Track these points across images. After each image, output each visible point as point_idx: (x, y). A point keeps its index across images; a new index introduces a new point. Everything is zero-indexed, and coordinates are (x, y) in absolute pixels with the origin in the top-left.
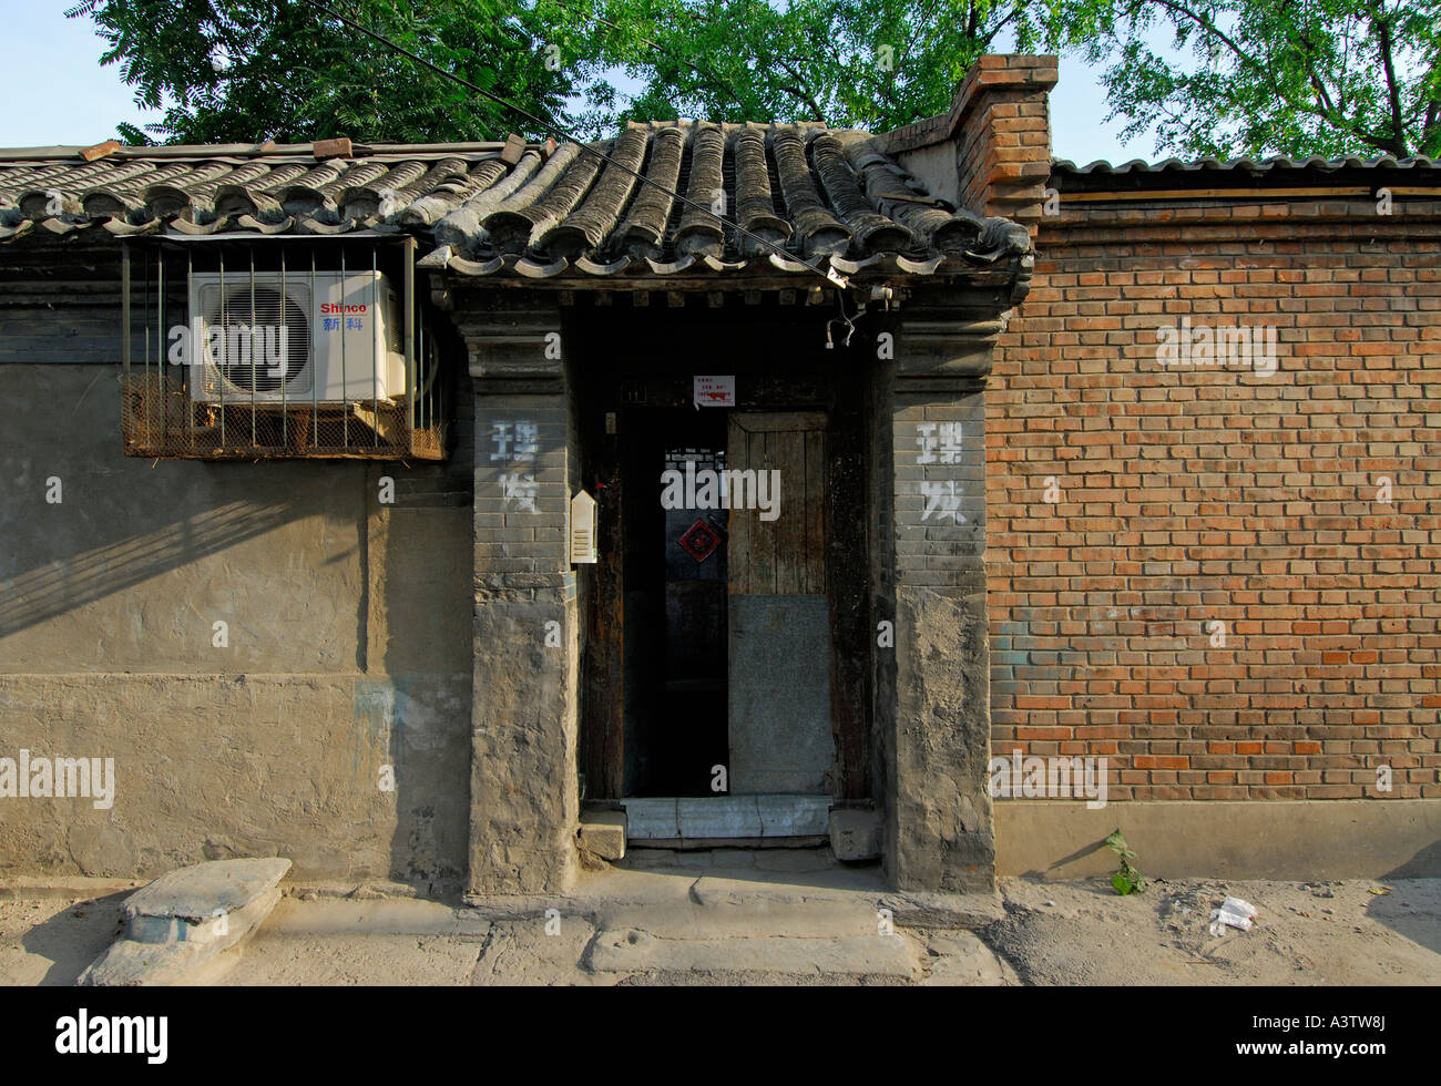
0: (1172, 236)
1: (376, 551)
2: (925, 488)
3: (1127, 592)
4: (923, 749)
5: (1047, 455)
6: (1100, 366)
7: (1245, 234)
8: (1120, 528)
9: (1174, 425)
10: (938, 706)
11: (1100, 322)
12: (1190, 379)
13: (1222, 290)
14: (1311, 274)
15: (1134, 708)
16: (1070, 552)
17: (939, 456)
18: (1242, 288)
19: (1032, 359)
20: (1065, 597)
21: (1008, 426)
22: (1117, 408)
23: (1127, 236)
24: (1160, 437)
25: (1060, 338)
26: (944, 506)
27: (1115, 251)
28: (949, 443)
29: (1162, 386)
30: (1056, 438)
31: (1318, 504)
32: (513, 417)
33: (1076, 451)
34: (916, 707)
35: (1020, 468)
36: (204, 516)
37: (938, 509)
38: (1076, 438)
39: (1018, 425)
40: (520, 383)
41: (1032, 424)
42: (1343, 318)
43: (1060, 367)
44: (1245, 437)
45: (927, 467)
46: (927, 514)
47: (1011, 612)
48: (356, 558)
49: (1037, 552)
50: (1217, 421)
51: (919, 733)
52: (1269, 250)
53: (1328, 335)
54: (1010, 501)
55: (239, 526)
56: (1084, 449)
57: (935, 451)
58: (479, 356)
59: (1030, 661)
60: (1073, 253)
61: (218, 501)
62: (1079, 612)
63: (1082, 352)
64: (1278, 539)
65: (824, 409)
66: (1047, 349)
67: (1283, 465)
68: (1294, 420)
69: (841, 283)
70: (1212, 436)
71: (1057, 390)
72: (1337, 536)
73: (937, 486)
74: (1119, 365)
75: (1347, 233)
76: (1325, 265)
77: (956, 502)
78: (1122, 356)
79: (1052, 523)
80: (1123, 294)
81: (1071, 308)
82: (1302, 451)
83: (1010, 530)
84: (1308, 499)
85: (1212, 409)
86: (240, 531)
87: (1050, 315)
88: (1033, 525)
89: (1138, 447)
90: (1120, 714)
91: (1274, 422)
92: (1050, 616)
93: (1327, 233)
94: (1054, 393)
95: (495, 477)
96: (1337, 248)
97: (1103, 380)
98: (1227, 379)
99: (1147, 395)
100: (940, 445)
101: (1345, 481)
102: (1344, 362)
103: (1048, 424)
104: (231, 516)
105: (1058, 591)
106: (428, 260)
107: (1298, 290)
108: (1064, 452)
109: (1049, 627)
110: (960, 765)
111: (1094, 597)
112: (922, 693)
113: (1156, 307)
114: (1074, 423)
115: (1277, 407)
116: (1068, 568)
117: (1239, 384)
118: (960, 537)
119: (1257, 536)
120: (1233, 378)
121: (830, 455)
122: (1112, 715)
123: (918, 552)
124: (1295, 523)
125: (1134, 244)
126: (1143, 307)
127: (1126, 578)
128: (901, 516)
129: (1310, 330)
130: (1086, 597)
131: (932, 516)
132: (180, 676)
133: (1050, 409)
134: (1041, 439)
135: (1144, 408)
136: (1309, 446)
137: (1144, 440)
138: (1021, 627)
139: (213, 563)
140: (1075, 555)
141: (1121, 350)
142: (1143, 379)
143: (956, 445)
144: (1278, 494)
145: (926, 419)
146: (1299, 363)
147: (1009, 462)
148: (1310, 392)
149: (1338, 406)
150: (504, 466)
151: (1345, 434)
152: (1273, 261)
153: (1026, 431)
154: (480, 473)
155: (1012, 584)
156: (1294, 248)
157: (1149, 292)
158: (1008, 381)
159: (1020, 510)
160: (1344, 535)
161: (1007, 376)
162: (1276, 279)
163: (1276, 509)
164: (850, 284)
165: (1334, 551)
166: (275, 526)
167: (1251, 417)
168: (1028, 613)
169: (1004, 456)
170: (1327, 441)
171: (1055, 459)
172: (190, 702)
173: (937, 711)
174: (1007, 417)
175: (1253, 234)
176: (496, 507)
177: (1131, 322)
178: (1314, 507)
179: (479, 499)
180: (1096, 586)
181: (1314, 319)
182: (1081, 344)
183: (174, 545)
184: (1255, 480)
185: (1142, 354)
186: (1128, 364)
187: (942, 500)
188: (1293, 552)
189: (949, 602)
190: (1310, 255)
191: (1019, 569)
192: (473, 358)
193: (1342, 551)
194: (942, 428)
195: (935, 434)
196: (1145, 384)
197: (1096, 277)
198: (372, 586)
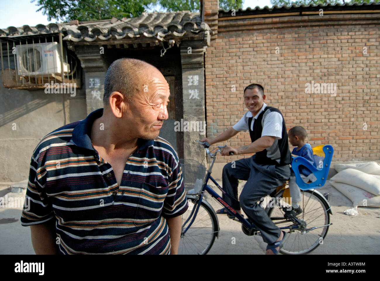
0: (251, 28)
1: (67, 110)
2: (190, 91)
3: (240, 115)
4: (190, 151)
5: (221, 83)
6: (234, 61)
7: (269, 26)
8: (238, 100)
9: (251, 75)
10: (193, 142)
11: (234, 50)
12: (256, 63)
13: (264, 41)
14: (286, 36)
15: (241, 142)
16: (227, 106)
17: (193, 83)
18: (269, 40)
19: (218, 60)
20: (225, 117)
21: (212, 77)
22: (238, 71)
23: (240, 28)
24: (248, 78)
25: (225, 55)
26: (195, 95)
27: (238, 32)
28: (195, 80)
29: (249, 65)
30: (223, 79)
31: (286, 93)
32: (94, 77)
33: (229, 82)
34: (188, 142)
35: (215, 87)
36: (30, 103)
37: (193, 96)
38: (228, 79)
39: (215, 76)
40: (94, 69)
41: (218, 76)
42: (294, 47)
43: (225, 61)
44: (269, 77)
45: (191, 86)
46: (190, 97)
47: (213, 121)
48: (62, 112)
49: (219, 107)
50: (262, 73)
51: (189, 148)
52: (275, 30)
53: (290, 51)
54: (213, 95)
55: (37, 105)
56: (230, 81)
57: (192, 82)
58: (83, 62)
59: (217, 132)
60: (228, 33)
61: (33, 99)
62: (229, 120)
63: (230, 58)
64: (276, 101)
65: (173, 75)
66: (221, 57)
67: (278, 83)
68: (281, 72)
69: (162, 39)
70: (261, 77)
71: (224, 68)
72: (291, 100)
73: (193, 91)
74: (239, 61)
75: (295, 25)
76: (289, 33)
77: (197, 94)
78: (239, 58)
79: (222, 99)
80: (240, 43)
81: (227, 47)
82: (282, 80)
83: (213, 101)
84: (283, 92)
85: (261, 70)
86: (38, 106)
87: (222, 49)
88: (218, 100)
89: (243, 81)
90: (238, 143)
91: (276, 73)
92: (222, 121)
93: (289, 25)
94: (223, 68)
95: (90, 92)
96: (293, 29)
97: (235, 64)
98: (265, 63)
99: (245, 68)
100: (193, 81)
101: (293, 87)
102: (294, 57)
103: (222, 76)
104: (35, 103)
105: (224, 115)
106: (65, 38)
107: (283, 40)
108: (225, 82)
109: (222, 124)
110: (199, 155)
111: (232, 116)
112: (190, 139)
113: (248, 46)
114: (228, 75)
115: (276, 69)
116: (226, 110)
117: (267, 64)
118: (198, 102)
119: (271, 101)
120: (266, 63)
121: (175, 86)
122: (236, 144)
123: (189, 106)
124: (280, 97)
125: (242, 30)
126: (244, 46)
127: (239, 112)
128: (184, 98)
129: (286, 50)
130: (230, 117)
131: (192, 98)
132: (28, 139)
133: (222, 72)
134: (220, 79)
135: (244, 71)
136: (284, 79)
137: (244, 79)
138: (215, 124)
139: (32, 114)
140: (228, 107)
141: (239, 57)
142: (244, 64)
143: (197, 80)
144: (276, 91)
145: (190, 75)
146: (282, 58)
147: (213, 85)
148: (285, 65)
149: (292, 68)
150: (93, 89)
151: (293, 75)
152: (276, 33)
153: (217, 78)
154: (87, 91)
155: (213, 114)
156: (282, 30)
157: (246, 42)
158: (212, 66)
159: (215, 97)
160: (292, 100)
161: (212, 65)
162: (277, 38)
163: (276, 94)
164: (164, 40)
165: (289, 104)
166: (45, 105)
167: (270, 72)
168: (217, 121)
169: (211, 84)
170: (288, 77)
171: (223, 84)
172: (30, 144)
173: (193, 143)
174: (212, 74)
175: (271, 26)
176: (91, 98)
177: (242, 50)
178: (285, 94)
179: (87, 97)
180: (232, 114)
181: (287, 47)
182: (230, 56)
183: (24, 110)
184: (271, 87)
185: (244, 58)
186: (241, 60)
187: (194, 94)
188: (279, 104)
189: (196, 118)
190: (286, 31)
191: (215, 110)
192: (82, 62)
193: (292, 104)
194: (194, 77)
195: (192, 78)
196: (245, 65)
197: (233, 39)
198: (67, 118)
